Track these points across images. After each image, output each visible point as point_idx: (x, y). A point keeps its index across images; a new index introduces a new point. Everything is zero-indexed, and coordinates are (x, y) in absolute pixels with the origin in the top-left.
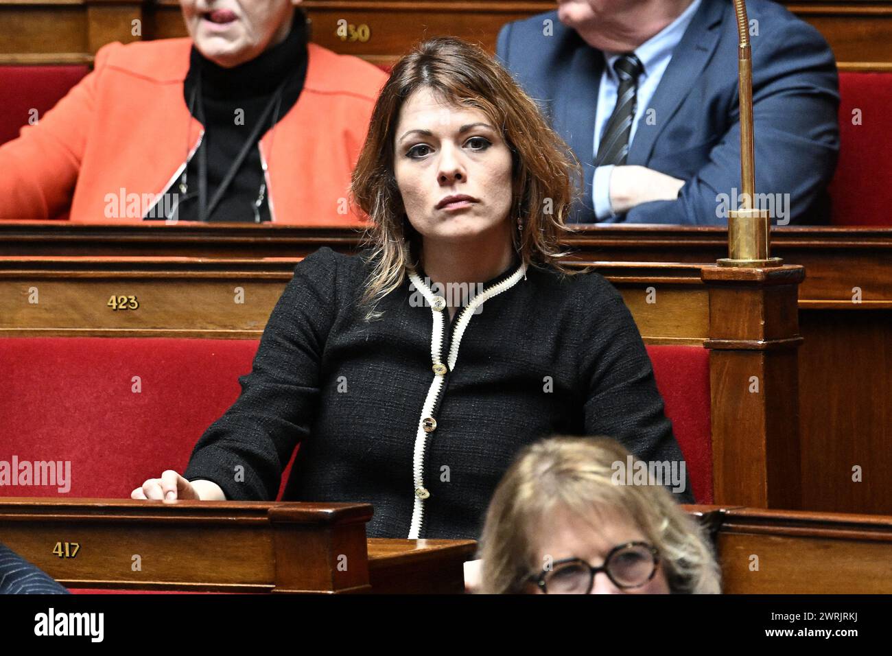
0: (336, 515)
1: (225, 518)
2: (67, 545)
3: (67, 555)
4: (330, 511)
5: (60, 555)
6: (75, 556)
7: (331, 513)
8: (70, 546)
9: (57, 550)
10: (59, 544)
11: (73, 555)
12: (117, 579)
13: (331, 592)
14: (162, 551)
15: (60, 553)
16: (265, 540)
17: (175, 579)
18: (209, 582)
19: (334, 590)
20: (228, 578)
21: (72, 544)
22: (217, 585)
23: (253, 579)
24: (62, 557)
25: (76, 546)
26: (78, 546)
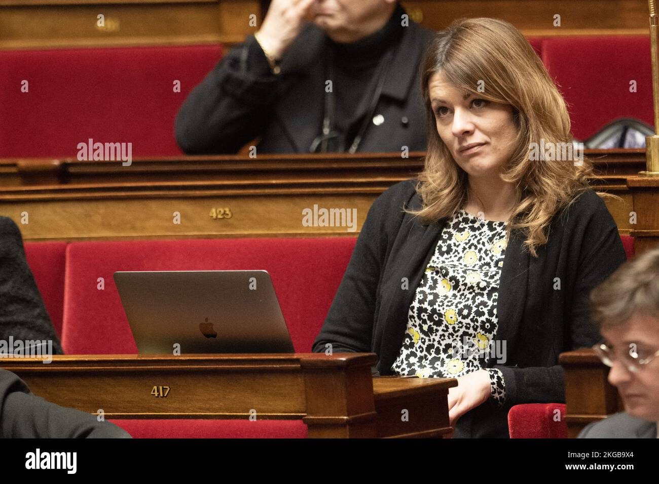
0: (349, 362)
1: (271, 366)
2: (161, 388)
3: (161, 395)
4: (344, 359)
5: (156, 395)
6: (167, 395)
7: (344, 361)
8: (163, 388)
9: (154, 392)
10: (155, 388)
11: (165, 395)
12: (197, 412)
13: (345, 418)
14: (228, 391)
15: (156, 394)
16: (300, 380)
17: (238, 411)
18: (261, 413)
19: (348, 416)
20: (274, 409)
21: (164, 387)
22: (267, 414)
23: (293, 409)
24: (158, 397)
25: (167, 389)
26: (169, 389)
